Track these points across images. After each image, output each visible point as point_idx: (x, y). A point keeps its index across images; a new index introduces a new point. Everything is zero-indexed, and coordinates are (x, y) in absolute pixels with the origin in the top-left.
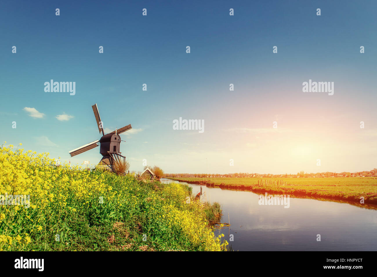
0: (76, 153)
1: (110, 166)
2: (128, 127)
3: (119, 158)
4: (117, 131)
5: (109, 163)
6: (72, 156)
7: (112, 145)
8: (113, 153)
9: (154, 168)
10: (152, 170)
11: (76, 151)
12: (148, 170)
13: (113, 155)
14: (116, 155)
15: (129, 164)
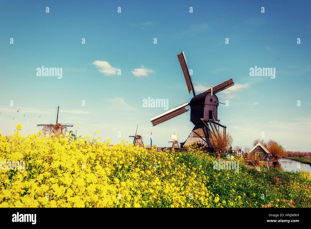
0: (159, 121)
1: (204, 139)
2: (229, 83)
3: (217, 128)
4: (213, 90)
5: (202, 135)
6: (154, 125)
7: (206, 109)
8: (209, 122)
9: (269, 143)
10: (265, 146)
11: (159, 118)
12: (260, 147)
13: (208, 123)
14: (212, 124)
15: (232, 137)
